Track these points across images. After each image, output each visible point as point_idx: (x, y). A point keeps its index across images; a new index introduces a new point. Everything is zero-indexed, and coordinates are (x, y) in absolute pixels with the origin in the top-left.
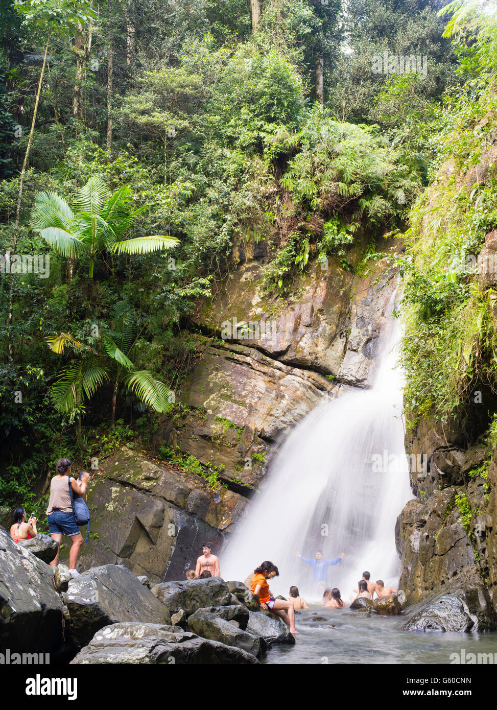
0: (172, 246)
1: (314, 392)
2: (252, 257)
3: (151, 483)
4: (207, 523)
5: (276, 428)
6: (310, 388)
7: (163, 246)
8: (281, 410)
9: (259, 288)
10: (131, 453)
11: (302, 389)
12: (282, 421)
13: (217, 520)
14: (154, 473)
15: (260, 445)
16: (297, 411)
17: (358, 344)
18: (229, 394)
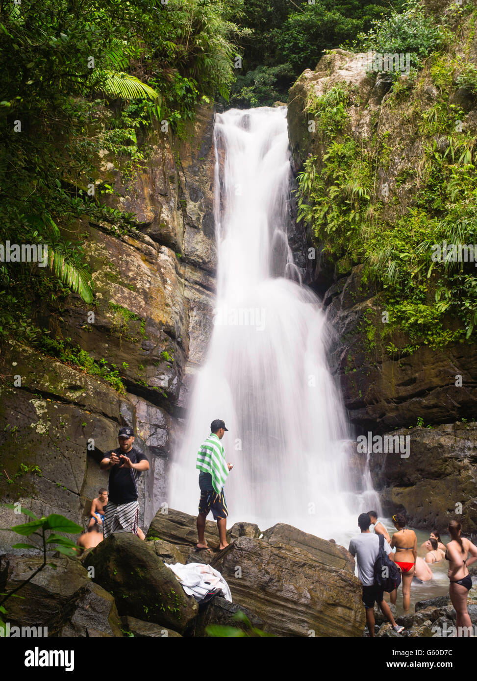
3: (78, 394)
5: (176, 322)
8: (170, 298)
12: (175, 312)
14: (79, 381)
15: (166, 341)
17: (198, 219)
18: (114, 273)
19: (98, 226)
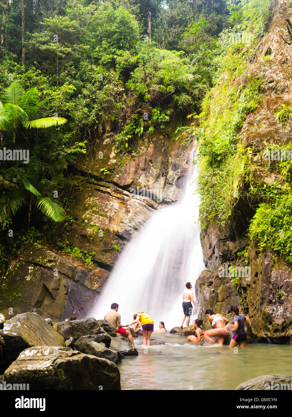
0: (62, 123)
1: (147, 208)
2: (109, 130)
3: (52, 264)
4: (86, 286)
5: (126, 231)
6: (145, 206)
7: (57, 123)
8: (128, 220)
9: (114, 148)
10: (40, 246)
11: (141, 207)
12: (129, 226)
13: (92, 284)
14: (53, 258)
15: (116, 240)
16: (137, 220)
17: (173, 180)
18: (97, 210)
19: (100, 190)
